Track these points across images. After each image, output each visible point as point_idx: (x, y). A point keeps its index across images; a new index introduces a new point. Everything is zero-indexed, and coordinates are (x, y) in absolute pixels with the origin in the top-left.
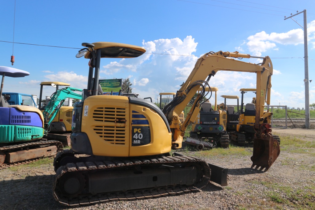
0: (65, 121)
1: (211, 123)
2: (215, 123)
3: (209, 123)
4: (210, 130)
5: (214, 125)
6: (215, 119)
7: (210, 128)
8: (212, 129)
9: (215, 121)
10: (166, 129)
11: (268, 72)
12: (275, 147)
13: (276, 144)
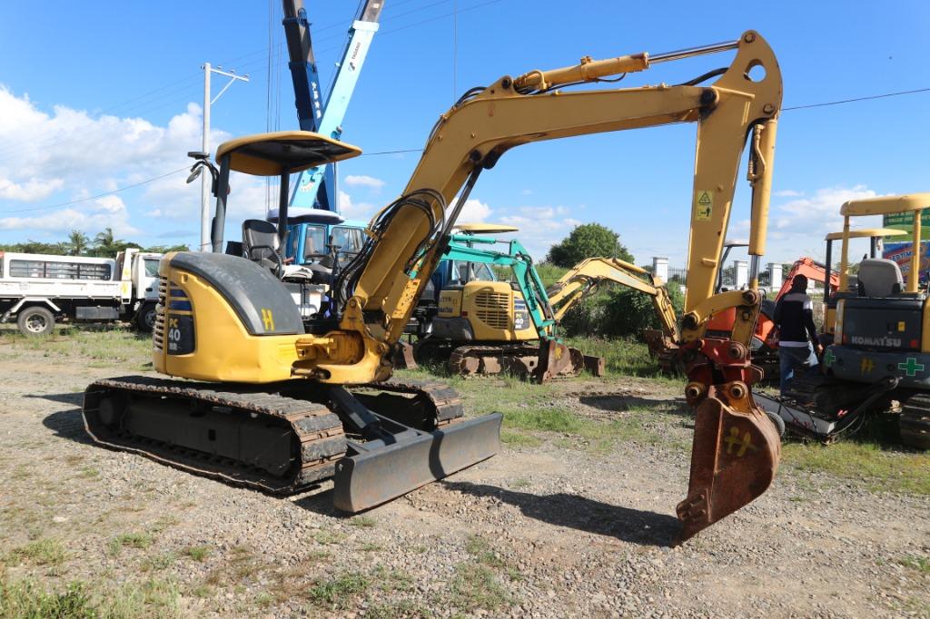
0: (473, 317)
1: (876, 342)
2: (897, 343)
3: (868, 341)
4: (863, 369)
5: (893, 349)
6: (896, 327)
7: (865, 361)
8: (871, 367)
9: (897, 335)
10: (236, 325)
11: (748, 105)
12: (740, 454)
13: (747, 438)
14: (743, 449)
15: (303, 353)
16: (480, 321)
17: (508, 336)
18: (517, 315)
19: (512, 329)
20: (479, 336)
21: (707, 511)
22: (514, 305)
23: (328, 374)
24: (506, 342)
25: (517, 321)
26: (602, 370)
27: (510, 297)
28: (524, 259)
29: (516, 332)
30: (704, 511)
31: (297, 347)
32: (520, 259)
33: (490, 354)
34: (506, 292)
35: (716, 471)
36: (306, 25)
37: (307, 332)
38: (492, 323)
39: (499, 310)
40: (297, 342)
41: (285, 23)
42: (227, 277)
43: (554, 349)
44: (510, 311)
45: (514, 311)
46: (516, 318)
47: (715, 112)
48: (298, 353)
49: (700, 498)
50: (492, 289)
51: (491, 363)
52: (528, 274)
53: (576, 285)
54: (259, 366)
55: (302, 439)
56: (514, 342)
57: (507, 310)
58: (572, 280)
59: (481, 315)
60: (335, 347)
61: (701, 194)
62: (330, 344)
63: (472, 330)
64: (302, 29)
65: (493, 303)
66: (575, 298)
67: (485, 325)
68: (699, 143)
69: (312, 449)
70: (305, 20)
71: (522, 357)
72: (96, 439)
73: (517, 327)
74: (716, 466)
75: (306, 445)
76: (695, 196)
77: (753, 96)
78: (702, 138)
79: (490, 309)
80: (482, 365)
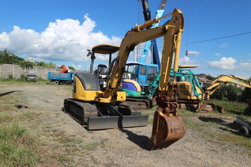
0: (179, 92)
10: (82, 87)
11: (173, 29)
12: (162, 127)
13: (163, 123)
14: (163, 126)
15: (98, 95)
16: (181, 93)
17: (189, 98)
18: (192, 92)
19: (190, 96)
20: (181, 97)
21: (154, 142)
22: (191, 89)
23: (100, 100)
24: (188, 100)
25: (192, 94)
26: (223, 111)
27: (190, 86)
28: (193, 75)
29: (192, 97)
30: (153, 142)
31: (96, 94)
32: (191, 75)
33: (182, 103)
34: (189, 85)
35: (157, 131)
36: (149, 12)
37: (101, 90)
38: (184, 94)
39: (187, 90)
40: (96, 92)
41: (143, 12)
42: (82, 77)
43: (201, 102)
44: (190, 91)
45: (191, 91)
46: (191, 93)
47: (167, 32)
48: (97, 95)
49: (153, 138)
50: (184, 84)
51: (183, 105)
52: (194, 80)
53: (218, 84)
54: (86, 97)
55: (85, 113)
56: (191, 100)
57: (189, 90)
58: (216, 83)
59: (181, 91)
60: (105, 94)
61: (164, 55)
62: (104, 94)
63: (179, 95)
64: (148, 14)
65: (185, 88)
66: (217, 88)
67: (182, 94)
68: (164, 41)
69: (86, 115)
70: (149, 11)
71: (194, 104)
72: (65, 111)
73: (192, 95)
74: (157, 130)
75: (85, 114)
76: (162, 56)
77: (174, 27)
78: (164, 40)
79: (184, 90)
80: (180, 106)
